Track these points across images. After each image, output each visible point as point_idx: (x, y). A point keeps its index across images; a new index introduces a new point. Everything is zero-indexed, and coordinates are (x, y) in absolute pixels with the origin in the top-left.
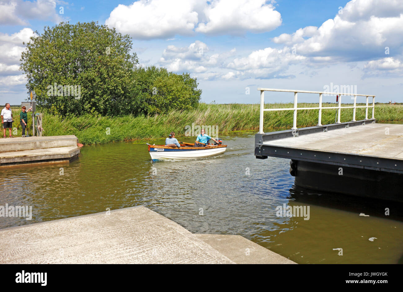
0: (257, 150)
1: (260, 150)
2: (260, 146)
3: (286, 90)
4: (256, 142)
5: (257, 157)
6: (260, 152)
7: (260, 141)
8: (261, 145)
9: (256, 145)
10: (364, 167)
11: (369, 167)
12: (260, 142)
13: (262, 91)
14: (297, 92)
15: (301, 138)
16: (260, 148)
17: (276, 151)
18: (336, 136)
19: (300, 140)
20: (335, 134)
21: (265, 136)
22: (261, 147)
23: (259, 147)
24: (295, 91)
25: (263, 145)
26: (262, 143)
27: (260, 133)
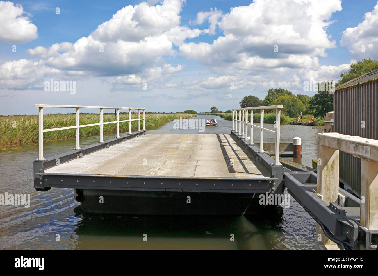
0: (37, 181)
1: (41, 181)
2: (40, 175)
3: (68, 106)
4: (35, 171)
5: (38, 190)
6: (41, 183)
7: (41, 169)
8: (42, 175)
9: (35, 175)
10: (165, 190)
11: (171, 189)
12: (40, 171)
13: (40, 108)
14: (79, 108)
15: (86, 159)
16: (41, 179)
17: (62, 180)
18: (122, 153)
19: (86, 162)
20: (118, 150)
21: (46, 162)
22: (42, 177)
23: (39, 177)
24: (77, 106)
25: (44, 174)
26: (44, 172)
27: (40, 160)
